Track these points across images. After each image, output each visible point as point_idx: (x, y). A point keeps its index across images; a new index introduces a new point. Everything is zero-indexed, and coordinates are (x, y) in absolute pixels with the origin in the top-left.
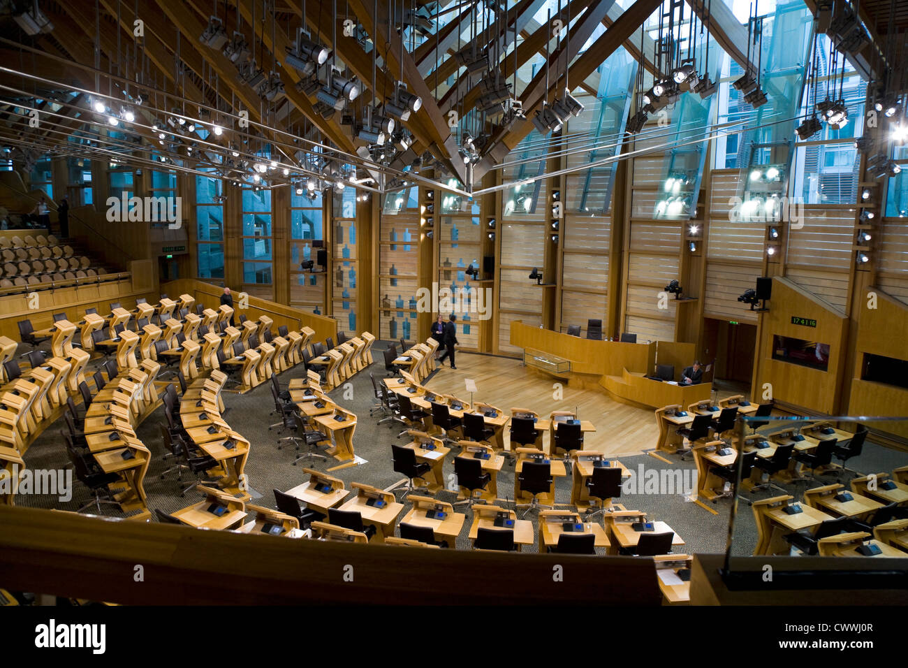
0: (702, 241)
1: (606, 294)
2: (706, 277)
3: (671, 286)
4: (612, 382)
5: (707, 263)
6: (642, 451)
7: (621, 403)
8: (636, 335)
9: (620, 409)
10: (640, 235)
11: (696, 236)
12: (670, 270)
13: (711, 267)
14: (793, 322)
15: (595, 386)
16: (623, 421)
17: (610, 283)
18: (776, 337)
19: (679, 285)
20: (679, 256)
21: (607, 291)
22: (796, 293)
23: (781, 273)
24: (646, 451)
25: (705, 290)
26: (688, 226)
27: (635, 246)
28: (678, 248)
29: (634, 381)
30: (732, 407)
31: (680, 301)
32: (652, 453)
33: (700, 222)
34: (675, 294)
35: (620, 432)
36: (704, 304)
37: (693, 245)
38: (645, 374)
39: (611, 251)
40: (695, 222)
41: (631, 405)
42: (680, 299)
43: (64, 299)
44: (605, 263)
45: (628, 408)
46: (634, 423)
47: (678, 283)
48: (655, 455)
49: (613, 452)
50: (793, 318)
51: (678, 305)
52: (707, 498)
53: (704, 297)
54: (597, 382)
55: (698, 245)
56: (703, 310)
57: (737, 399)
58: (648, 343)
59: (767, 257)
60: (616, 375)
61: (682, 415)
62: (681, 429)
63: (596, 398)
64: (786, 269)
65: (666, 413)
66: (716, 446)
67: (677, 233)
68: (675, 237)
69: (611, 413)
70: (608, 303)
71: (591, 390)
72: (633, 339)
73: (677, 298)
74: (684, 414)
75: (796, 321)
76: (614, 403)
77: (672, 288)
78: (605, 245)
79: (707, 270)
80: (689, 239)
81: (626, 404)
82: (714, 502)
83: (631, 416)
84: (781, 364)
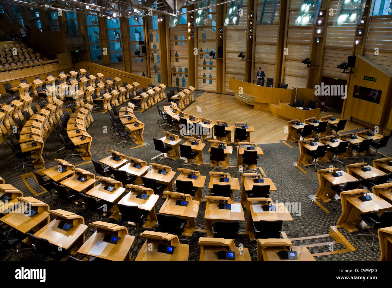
0: (323, 37)
1: (275, 65)
2: (324, 56)
3: (305, 60)
4: (274, 107)
5: (325, 49)
6: (280, 141)
7: (276, 117)
8: (288, 84)
9: (275, 120)
10: (292, 34)
11: (320, 34)
12: (306, 52)
13: (327, 51)
14: (364, 79)
15: (266, 109)
16: (276, 126)
17: (277, 60)
18: (356, 86)
19: (310, 60)
20: (310, 45)
21: (275, 63)
22: (367, 63)
23: (362, 54)
24: (281, 141)
25: (323, 62)
26: (316, 29)
27: (289, 40)
28: (310, 41)
29: (283, 107)
30: (326, 121)
31: (309, 68)
32: (284, 142)
33: (322, 28)
34: (307, 64)
35: (272, 131)
36: (322, 69)
37: (318, 39)
38: (289, 104)
39: (278, 43)
40: (319, 27)
41: (281, 118)
42: (309, 67)
43: (27, 73)
44: (275, 49)
45: (279, 120)
46: (280, 127)
47: (309, 59)
48: (285, 143)
49: (266, 141)
50: (365, 77)
51: (309, 70)
52: (303, 165)
53: (323, 66)
54: (267, 107)
55: (321, 39)
56: (321, 72)
57: (330, 117)
58: (292, 88)
59: (355, 46)
60: (275, 104)
61: (300, 125)
62: (299, 131)
63: (265, 115)
64: (364, 51)
65: (292, 123)
66: (311, 141)
67: (310, 33)
68: (309, 35)
69: (271, 122)
70: (276, 68)
71: (264, 111)
72: (286, 86)
73: (308, 66)
74: (301, 124)
75: (366, 78)
76: (274, 117)
77: (306, 61)
78: (275, 40)
79: (324, 52)
80: (316, 36)
81: (279, 118)
82: (307, 167)
83: (279, 124)
84: (357, 100)
